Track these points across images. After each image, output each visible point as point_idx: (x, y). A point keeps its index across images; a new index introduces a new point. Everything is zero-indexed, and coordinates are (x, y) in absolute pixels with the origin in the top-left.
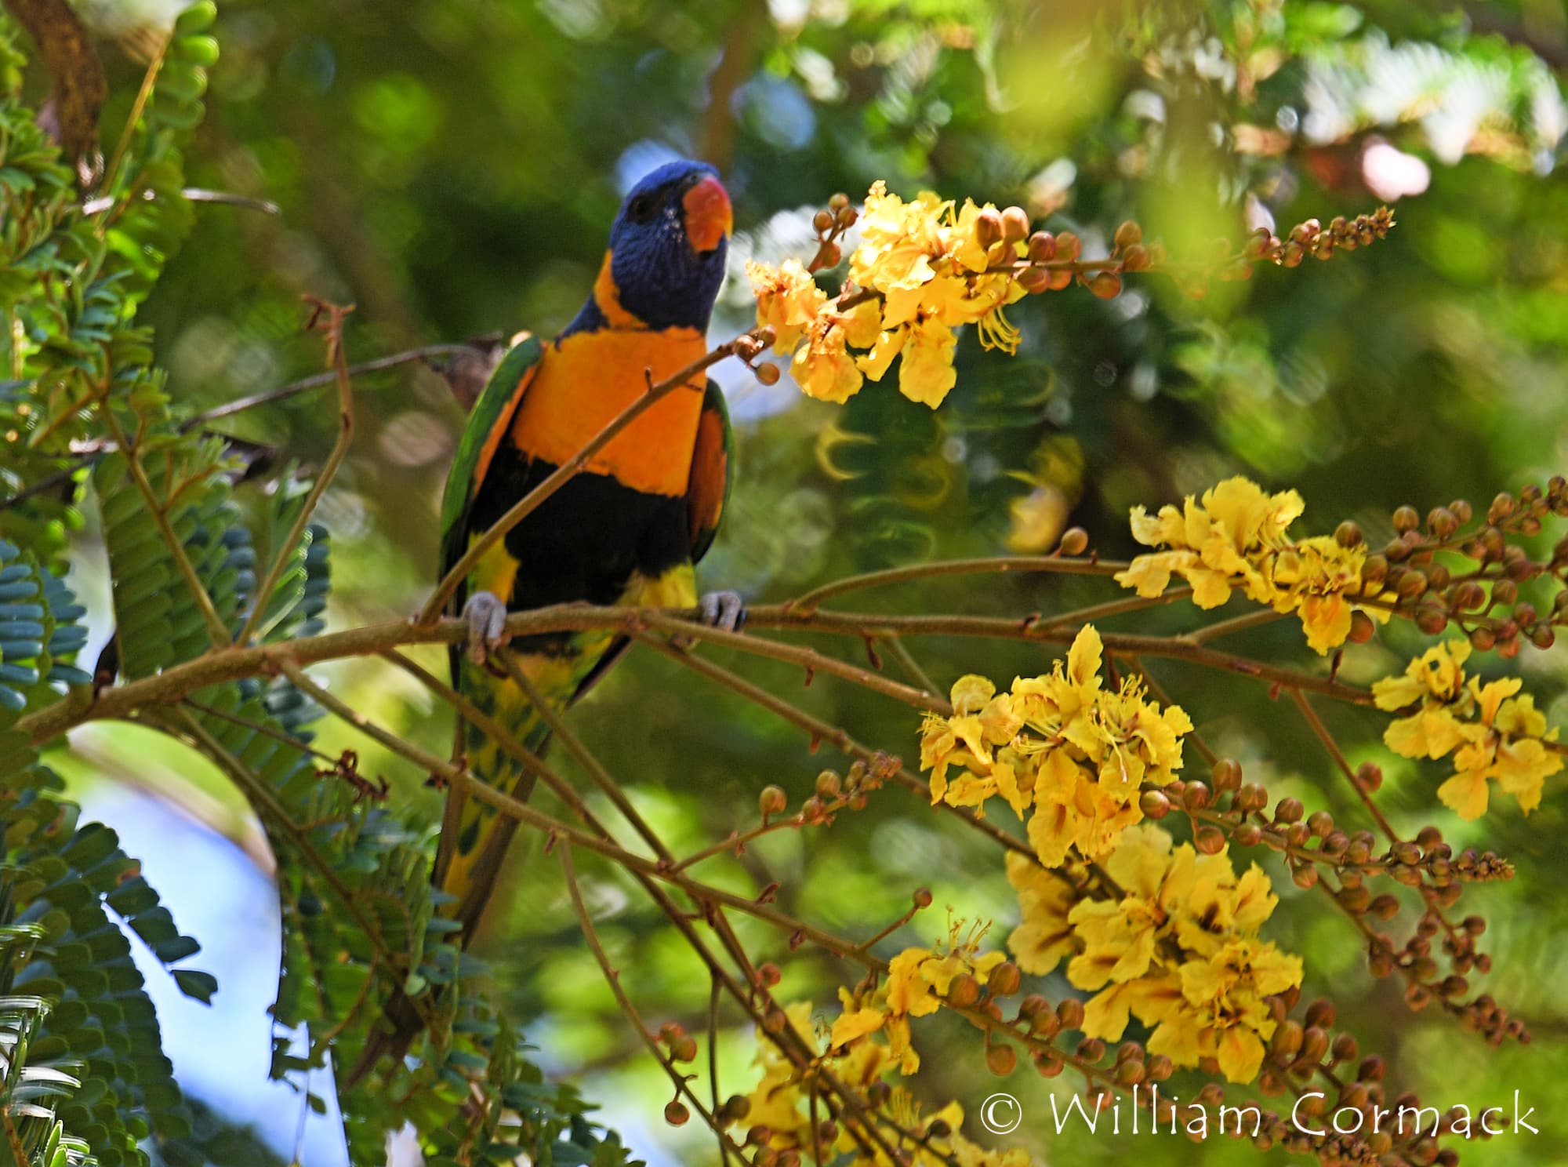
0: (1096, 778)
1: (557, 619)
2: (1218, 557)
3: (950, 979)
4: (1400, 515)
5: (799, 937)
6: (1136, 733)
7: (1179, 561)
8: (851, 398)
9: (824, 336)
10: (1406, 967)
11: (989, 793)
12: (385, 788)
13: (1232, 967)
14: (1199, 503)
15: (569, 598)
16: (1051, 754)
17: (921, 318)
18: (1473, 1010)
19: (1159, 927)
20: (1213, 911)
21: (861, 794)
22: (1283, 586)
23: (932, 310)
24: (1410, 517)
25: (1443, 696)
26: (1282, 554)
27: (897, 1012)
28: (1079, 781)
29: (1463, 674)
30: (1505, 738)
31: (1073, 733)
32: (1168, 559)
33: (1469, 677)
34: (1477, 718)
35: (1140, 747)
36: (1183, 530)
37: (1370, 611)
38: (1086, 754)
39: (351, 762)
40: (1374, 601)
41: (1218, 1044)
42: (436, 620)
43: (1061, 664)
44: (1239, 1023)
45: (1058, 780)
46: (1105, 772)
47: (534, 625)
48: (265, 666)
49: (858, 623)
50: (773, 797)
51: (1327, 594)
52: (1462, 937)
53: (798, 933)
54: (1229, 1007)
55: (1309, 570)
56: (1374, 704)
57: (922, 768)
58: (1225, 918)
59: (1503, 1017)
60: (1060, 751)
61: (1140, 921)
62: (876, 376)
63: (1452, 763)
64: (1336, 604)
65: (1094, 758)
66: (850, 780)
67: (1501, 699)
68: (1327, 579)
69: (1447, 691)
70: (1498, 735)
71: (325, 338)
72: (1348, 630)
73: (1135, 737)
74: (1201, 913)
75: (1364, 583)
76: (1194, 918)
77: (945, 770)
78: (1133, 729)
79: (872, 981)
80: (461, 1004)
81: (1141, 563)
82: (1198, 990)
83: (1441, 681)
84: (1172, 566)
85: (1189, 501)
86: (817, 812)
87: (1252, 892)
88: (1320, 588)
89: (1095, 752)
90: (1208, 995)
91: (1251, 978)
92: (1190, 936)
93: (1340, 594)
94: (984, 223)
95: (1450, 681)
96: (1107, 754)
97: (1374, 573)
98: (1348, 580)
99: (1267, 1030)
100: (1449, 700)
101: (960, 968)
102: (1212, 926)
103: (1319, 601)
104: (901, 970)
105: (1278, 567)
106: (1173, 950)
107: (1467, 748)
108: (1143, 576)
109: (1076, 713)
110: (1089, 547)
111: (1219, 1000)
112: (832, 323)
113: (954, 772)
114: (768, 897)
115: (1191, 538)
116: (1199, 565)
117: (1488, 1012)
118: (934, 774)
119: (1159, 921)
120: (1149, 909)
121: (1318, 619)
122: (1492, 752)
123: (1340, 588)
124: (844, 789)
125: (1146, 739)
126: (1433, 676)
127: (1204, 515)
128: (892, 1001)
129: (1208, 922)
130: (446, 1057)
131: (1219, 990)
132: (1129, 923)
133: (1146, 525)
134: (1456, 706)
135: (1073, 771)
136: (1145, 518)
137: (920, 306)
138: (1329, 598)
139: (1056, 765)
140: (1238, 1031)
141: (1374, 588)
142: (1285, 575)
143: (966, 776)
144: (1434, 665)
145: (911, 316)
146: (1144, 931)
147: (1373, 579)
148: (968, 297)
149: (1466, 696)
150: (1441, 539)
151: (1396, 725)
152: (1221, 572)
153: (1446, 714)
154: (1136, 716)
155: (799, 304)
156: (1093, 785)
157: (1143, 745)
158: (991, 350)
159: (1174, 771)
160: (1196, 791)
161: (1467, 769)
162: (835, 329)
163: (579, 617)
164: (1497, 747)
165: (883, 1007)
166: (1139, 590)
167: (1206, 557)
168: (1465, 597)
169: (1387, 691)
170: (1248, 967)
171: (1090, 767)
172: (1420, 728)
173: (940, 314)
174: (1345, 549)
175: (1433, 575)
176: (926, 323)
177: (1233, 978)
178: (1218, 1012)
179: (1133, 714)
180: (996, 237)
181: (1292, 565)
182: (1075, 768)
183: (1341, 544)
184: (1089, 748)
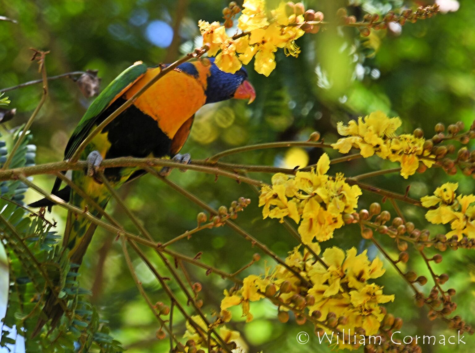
0: (326, 209)
1: (121, 162)
2: (370, 139)
3: (265, 287)
4: (438, 126)
5: (210, 271)
6: (342, 192)
7: (356, 139)
8: (237, 72)
9: (227, 47)
10: (429, 303)
11: (285, 214)
12: (55, 223)
13: (368, 294)
14: (363, 121)
15: (126, 155)
16: (310, 200)
17: (263, 42)
18: (452, 321)
19: (342, 278)
20: (362, 273)
21: (235, 213)
22: (394, 152)
23: (268, 39)
24: (441, 127)
25: (447, 202)
26: (394, 140)
27: (245, 299)
28: (320, 210)
29: (455, 195)
30: (469, 219)
31: (318, 191)
32: (351, 139)
33: (457, 195)
34: (460, 210)
35: (343, 198)
36: (358, 129)
37: (426, 162)
38: (322, 200)
39: (43, 213)
40: (427, 158)
41: (363, 322)
42: (76, 161)
43: (314, 169)
44: (371, 314)
45: (312, 208)
46: (330, 206)
47: (112, 164)
48: (12, 176)
49: (233, 167)
50: (202, 216)
51: (410, 153)
52: (447, 296)
53: (209, 270)
54: (367, 308)
55: (403, 145)
56: (421, 205)
57: (260, 206)
58: (367, 276)
59: (464, 325)
60: (313, 198)
61: (335, 276)
62: (246, 63)
63: (450, 226)
64: (413, 158)
65: (326, 202)
66: (231, 209)
67: (469, 203)
68: (410, 148)
69: (449, 200)
70: (467, 218)
71: (38, 62)
72: (417, 167)
73: (341, 194)
74: (357, 274)
75: (424, 150)
76: (354, 276)
77: (269, 206)
78: (341, 191)
79: (237, 288)
80: (79, 303)
81: (341, 141)
82: (357, 301)
83: (448, 196)
84: (353, 141)
85: (360, 119)
86: (219, 221)
87: (376, 268)
88: (407, 151)
89: (326, 199)
90: (360, 302)
91: (375, 298)
92: (353, 282)
93: (415, 154)
94: (288, 7)
95: (450, 197)
96: (331, 199)
97: (427, 147)
98: (418, 149)
99: (380, 318)
100: (450, 204)
101: (269, 282)
102: (361, 279)
103: (407, 156)
104: (248, 283)
105: (392, 144)
106: (346, 287)
107: (456, 221)
108: (341, 145)
109: (319, 185)
110: (321, 137)
111: (364, 305)
112: (230, 44)
113: (272, 207)
114: (198, 257)
115: (361, 132)
116: (364, 142)
117: (458, 322)
118: (265, 208)
119: (342, 276)
120: (339, 272)
121: (406, 163)
122: (465, 223)
123: (415, 152)
124: (229, 212)
125: (346, 195)
126: (445, 194)
127: (365, 125)
128: (244, 294)
129: (359, 278)
130: (72, 322)
131: (364, 301)
132: (331, 276)
133: (343, 129)
134: (452, 206)
135: (318, 206)
136: (342, 126)
137: (263, 38)
138: (411, 155)
139: (312, 204)
140: (370, 317)
141: (427, 153)
142: (395, 147)
143: (277, 208)
144: (445, 190)
145: (259, 41)
146: (337, 278)
147: (427, 149)
148: (282, 34)
149: (456, 202)
150: (453, 134)
151: (430, 212)
152: (371, 144)
153: (449, 208)
154: (342, 186)
155: (218, 35)
156: (325, 212)
157: (344, 198)
158: (289, 56)
159: (354, 209)
160: (364, 214)
161: (455, 229)
162: (231, 46)
163: (129, 162)
164: (467, 221)
165: (241, 296)
166: (340, 150)
167: (366, 139)
168: (462, 155)
169: (426, 200)
170: (374, 294)
171: (324, 205)
172: (439, 212)
173: (271, 40)
174: (417, 139)
175: (449, 148)
176: (265, 45)
177: (369, 298)
178: (364, 309)
179: (341, 186)
180: (292, 13)
181: (397, 143)
182: (319, 205)
183: (416, 137)
184: (324, 197)
